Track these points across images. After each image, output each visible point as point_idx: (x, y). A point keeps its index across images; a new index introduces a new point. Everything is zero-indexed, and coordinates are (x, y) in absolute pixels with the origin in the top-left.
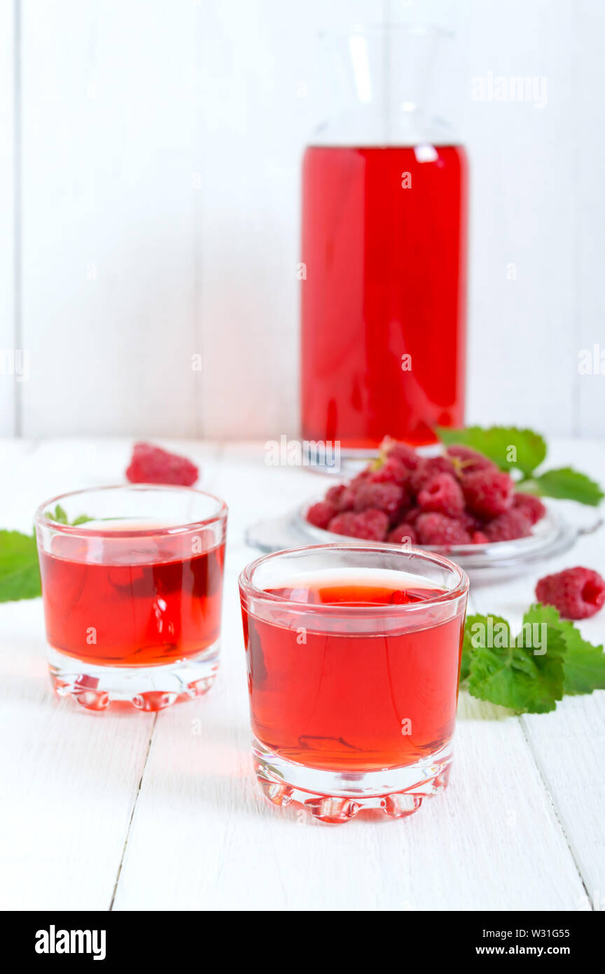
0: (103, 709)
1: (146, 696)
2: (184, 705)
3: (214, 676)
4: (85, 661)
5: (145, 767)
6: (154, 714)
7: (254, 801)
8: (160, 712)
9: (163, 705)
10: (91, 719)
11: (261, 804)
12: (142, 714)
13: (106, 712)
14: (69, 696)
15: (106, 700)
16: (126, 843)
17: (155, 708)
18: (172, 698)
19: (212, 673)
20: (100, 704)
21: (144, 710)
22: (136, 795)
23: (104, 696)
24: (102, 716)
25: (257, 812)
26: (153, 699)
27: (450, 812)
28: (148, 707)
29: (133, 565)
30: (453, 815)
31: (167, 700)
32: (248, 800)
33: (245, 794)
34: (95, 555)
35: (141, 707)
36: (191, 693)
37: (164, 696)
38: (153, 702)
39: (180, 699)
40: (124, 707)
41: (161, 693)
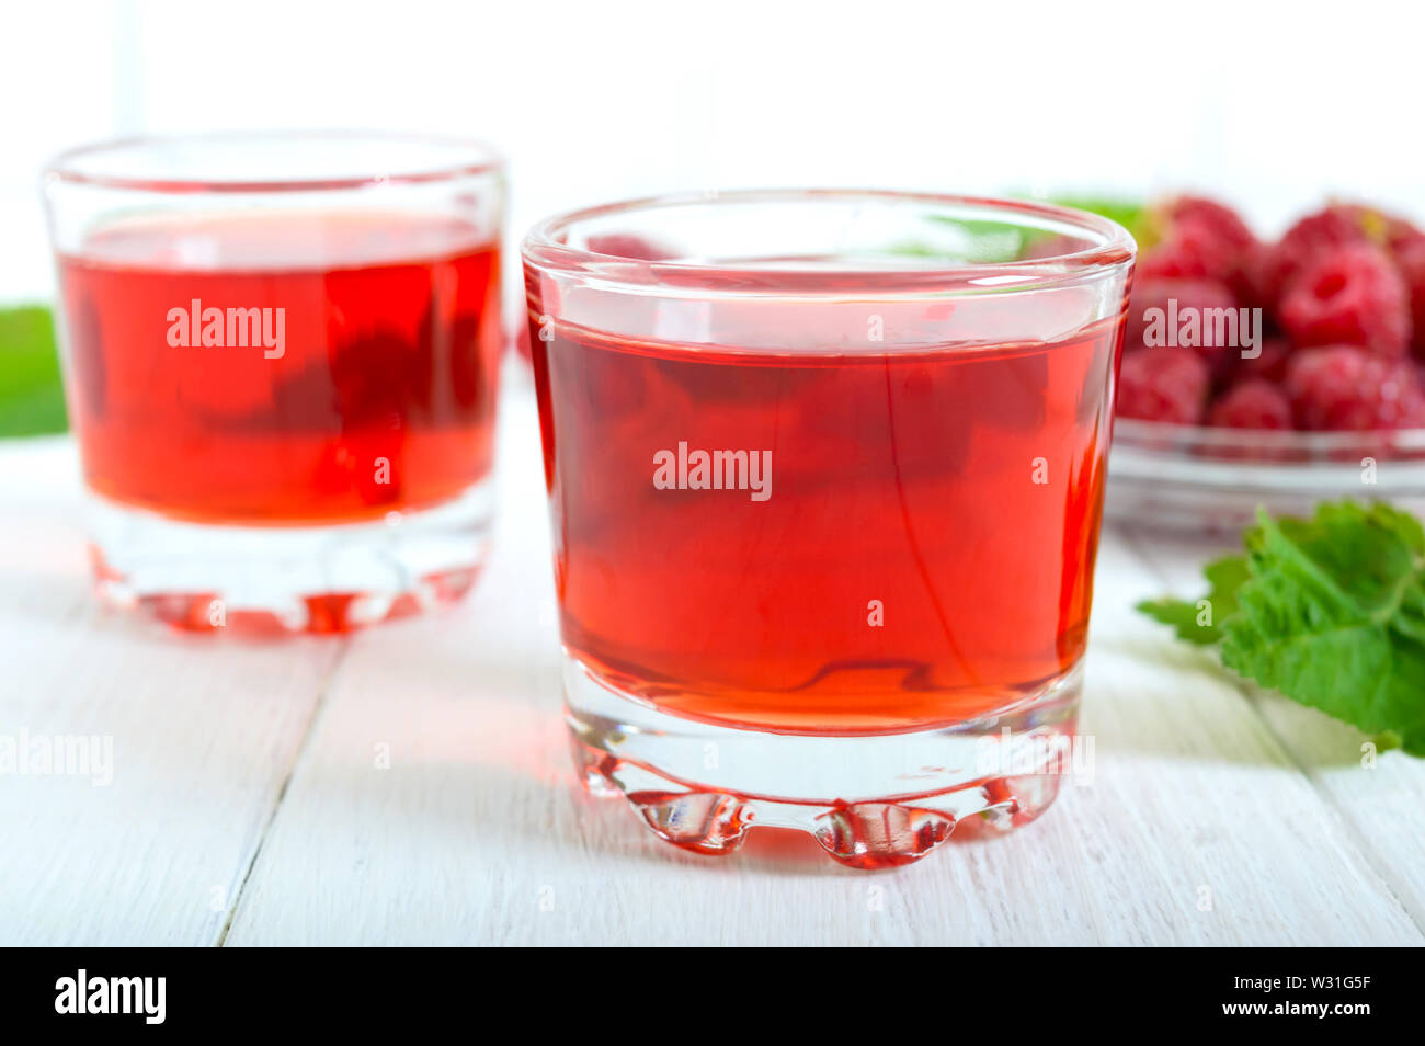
0: (212, 631)
5: (299, 752)
13: (219, 640)
22: (266, 818)
27: (1089, 851)
30: (1098, 858)
32: (558, 823)
39: (403, 608)
40: (260, 627)
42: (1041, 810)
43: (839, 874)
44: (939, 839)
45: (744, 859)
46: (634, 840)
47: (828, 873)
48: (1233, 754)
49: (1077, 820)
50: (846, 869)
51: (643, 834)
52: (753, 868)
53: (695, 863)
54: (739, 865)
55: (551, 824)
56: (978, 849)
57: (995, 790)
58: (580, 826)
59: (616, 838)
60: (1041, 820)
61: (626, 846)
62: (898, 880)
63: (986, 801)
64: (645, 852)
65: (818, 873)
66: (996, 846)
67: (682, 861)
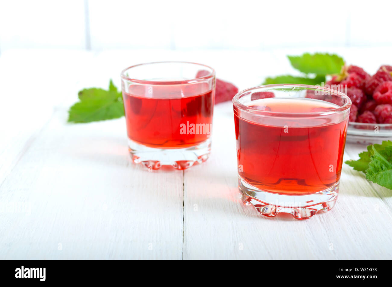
0: (157, 169)
1: (179, 163)
2: (196, 167)
3: (209, 153)
4: (147, 146)
5: (184, 196)
6: (182, 171)
7: (243, 211)
8: (185, 170)
9: (187, 167)
10: (153, 174)
11: (247, 212)
12: (177, 171)
13: (159, 171)
14: (141, 163)
15: (159, 165)
16: (183, 232)
17: (183, 168)
18: (191, 164)
19: (208, 152)
20: (156, 167)
21: (178, 169)
22: (183, 210)
23: (158, 163)
24: (157, 172)
25: (245, 215)
26: (182, 164)
27: (342, 216)
28: (180, 167)
29: (170, 99)
30: (344, 217)
31: (189, 165)
32: (240, 211)
33: (237, 208)
34: (149, 93)
35: (176, 168)
36: (200, 161)
37: (188, 163)
38: (182, 165)
39: (195, 164)
40: (168, 168)
41: (186, 161)
42: (332, 208)
43: (295, 221)
44: (314, 214)
45: (277, 218)
46: (255, 214)
47: (293, 220)
48: (367, 195)
49: (339, 209)
50: (297, 220)
51: (257, 213)
52: (279, 219)
53: (268, 218)
54: (276, 219)
55: (238, 211)
56: (321, 215)
57: (324, 205)
58: (244, 211)
59: (252, 214)
60: (332, 210)
61: (254, 215)
62: (307, 221)
63: (323, 207)
64: (258, 216)
65: (292, 220)
66: (324, 214)
67: (265, 218)
